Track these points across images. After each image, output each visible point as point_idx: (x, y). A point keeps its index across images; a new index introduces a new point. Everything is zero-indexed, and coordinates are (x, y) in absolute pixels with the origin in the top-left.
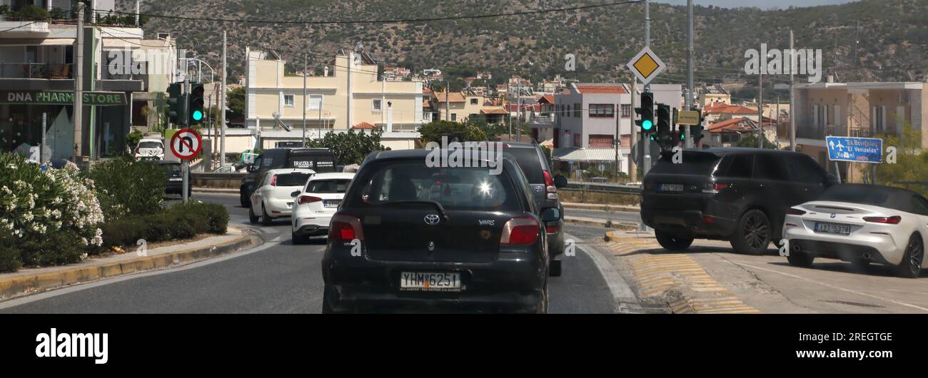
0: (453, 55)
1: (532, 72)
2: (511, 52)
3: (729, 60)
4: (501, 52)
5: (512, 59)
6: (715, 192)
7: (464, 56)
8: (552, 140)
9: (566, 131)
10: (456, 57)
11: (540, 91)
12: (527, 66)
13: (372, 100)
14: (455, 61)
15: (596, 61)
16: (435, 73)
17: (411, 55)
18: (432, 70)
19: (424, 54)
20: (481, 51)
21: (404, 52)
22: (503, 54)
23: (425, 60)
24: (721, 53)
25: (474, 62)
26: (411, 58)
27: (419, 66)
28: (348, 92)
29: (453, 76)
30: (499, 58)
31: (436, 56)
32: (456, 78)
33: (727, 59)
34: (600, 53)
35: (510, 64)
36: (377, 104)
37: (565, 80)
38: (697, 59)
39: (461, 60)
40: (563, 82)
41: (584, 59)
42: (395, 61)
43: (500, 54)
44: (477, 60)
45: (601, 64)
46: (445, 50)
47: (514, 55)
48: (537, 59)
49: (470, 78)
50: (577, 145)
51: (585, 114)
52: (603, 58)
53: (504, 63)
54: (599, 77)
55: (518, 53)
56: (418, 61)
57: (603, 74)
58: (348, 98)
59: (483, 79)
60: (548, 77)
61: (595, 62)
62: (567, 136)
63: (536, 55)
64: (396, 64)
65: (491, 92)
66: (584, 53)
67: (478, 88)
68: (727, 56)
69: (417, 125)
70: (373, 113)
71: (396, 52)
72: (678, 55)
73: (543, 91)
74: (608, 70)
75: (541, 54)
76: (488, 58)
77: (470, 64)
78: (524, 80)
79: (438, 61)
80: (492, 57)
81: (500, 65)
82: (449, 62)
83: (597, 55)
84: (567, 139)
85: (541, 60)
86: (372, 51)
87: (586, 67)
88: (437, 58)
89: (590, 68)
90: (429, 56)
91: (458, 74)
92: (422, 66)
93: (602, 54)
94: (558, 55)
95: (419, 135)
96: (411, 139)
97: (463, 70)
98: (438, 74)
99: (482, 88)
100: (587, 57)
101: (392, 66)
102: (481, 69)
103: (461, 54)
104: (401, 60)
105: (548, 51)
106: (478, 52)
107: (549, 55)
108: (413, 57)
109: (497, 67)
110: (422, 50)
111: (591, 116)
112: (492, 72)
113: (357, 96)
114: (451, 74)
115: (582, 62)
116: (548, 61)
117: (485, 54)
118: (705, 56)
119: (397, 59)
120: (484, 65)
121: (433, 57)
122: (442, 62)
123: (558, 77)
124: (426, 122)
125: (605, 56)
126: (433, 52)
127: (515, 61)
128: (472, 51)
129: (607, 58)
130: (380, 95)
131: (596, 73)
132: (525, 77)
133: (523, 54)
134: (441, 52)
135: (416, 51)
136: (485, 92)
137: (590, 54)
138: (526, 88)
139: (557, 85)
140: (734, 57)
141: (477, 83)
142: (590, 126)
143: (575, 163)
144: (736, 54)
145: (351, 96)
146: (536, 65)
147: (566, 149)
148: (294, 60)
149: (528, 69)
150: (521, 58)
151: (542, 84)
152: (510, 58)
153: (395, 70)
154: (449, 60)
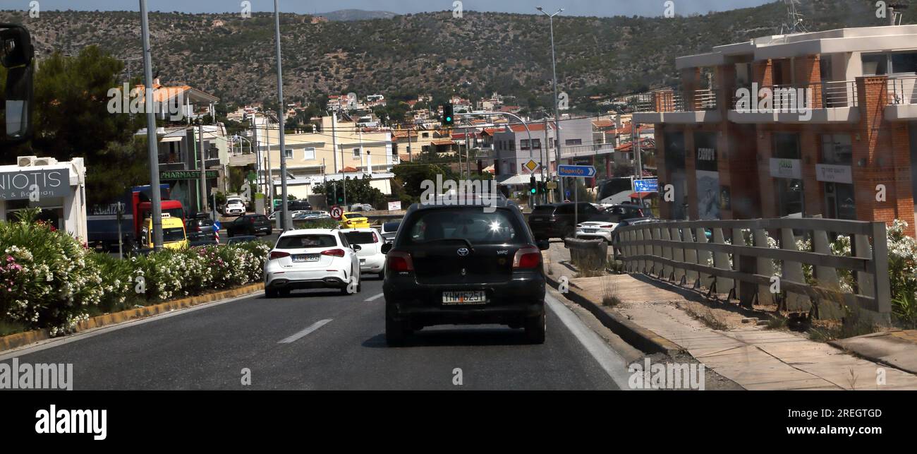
0: (394, 80)
1: (471, 92)
2: (449, 73)
3: (655, 68)
4: (440, 74)
5: (451, 80)
6: (554, 220)
7: (404, 80)
8: (493, 165)
9: (504, 162)
10: (397, 82)
11: (479, 109)
12: (465, 86)
13: (353, 149)
14: (397, 86)
15: (530, 76)
16: (378, 98)
17: (353, 82)
18: (375, 96)
19: (366, 80)
20: (420, 74)
21: (347, 80)
22: (441, 76)
23: (368, 86)
24: (647, 61)
25: (414, 85)
26: (354, 85)
27: (362, 93)
28: (334, 144)
29: (395, 101)
30: (438, 80)
31: (377, 82)
32: (398, 102)
33: (652, 68)
34: (533, 69)
35: (449, 85)
36: (357, 152)
37: (502, 97)
38: (625, 69)
39: (402, 84)
40: (500, 100)
41: (518, 76)
42: (338, 89)
43: (439, 76)
44: (417, 84)
45: (534, 80)
46: (386, 76)
47: (452, 76)
48: (474, 78)
49: (412, 101)
50: (513, 172)
51: (518, 147)
52: (537, 74)
53: (442, 85)
54: (534, 92)
55: (456, 74)
56: (361, 87)
57: (537, 89)
58: (334, 148)
59: (424, 101)
60: (486, 95)
61: (529, 78)
62: (505, 165)
63: (472, 75)
64: (340, 92)
65: (433, 114)
66: (518, 70)
67: (421, 110)
68: (653, 64)
69: (389, 166)
70: (354, 159)
71: (339, 80)
72: (607, 66)
73: (482, 109)
74: (542, 84)
75: (477, 74)
76: (427, 81)
77: (411, 88)
78: (463, 100)
79: (380, 86)
80: (431, 79)
81: (439, 86)
82: (392, 87)
83: (530, 71)
84: (505, 168)
85: (478, 80)
86: (317, 81)
87: (522, 83)
88: (379, 84)
89: (524, 84)
90: (371, 82)
91: (400, 97)
92: (365, 92)
93: (536, 69)
94: (494, 73)
95: (392, 175)
96: (387, 178)
97: (404, 94)
98: (381, 99)
99: (424, 110)
100: (521, 73)
101: (336, 95)
102: (421, 92)
103: (402, 79)
104: (345, 87)
105: (484, 70)
106: (418, 75)
107: (485, 74)
108: (356, 84)
109: (437, 88)
110: (364, 77)
111: (522, 149)
112: (432, 94)
113: (341, 147)
114: (393, 98)
115: (517, 79)
116: (484, 80)
117: (425, 76)
118: (632, 65)
119: (341, 87)
120: (424, 87)
121: (374, 83)
122: (383, 87)
123: (495, 94)
124: (395, 163)
125: (538, 72)
126: (375, 78)
127: (454, 81)
128: (411, 75)
129: (540, 73)
130: (359, 145)
131: (531, 88)
132: (464, 97)
133: (461, 74)
134: (382, 78)
135: (357, 78)
136: (427, 113)
137: (524, 71)
138: (466, 108)
139: (495, 102)
140: (659, 65)
141: (418, 106)
142: (522, 157)
143: (513, 186)
144: (660, 62)
145: (336, 147)
146: (474, 85)
147: (505, 175)
148: (242, 95)
149: (467, 89)
150: (459, 79)
151: (480, 103)
152: (449, 80)
153: (339, 98)
154: (391, 85)
